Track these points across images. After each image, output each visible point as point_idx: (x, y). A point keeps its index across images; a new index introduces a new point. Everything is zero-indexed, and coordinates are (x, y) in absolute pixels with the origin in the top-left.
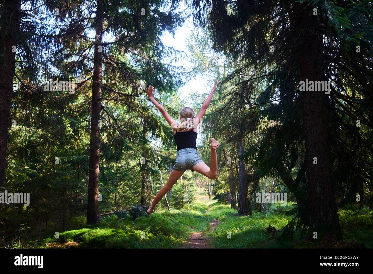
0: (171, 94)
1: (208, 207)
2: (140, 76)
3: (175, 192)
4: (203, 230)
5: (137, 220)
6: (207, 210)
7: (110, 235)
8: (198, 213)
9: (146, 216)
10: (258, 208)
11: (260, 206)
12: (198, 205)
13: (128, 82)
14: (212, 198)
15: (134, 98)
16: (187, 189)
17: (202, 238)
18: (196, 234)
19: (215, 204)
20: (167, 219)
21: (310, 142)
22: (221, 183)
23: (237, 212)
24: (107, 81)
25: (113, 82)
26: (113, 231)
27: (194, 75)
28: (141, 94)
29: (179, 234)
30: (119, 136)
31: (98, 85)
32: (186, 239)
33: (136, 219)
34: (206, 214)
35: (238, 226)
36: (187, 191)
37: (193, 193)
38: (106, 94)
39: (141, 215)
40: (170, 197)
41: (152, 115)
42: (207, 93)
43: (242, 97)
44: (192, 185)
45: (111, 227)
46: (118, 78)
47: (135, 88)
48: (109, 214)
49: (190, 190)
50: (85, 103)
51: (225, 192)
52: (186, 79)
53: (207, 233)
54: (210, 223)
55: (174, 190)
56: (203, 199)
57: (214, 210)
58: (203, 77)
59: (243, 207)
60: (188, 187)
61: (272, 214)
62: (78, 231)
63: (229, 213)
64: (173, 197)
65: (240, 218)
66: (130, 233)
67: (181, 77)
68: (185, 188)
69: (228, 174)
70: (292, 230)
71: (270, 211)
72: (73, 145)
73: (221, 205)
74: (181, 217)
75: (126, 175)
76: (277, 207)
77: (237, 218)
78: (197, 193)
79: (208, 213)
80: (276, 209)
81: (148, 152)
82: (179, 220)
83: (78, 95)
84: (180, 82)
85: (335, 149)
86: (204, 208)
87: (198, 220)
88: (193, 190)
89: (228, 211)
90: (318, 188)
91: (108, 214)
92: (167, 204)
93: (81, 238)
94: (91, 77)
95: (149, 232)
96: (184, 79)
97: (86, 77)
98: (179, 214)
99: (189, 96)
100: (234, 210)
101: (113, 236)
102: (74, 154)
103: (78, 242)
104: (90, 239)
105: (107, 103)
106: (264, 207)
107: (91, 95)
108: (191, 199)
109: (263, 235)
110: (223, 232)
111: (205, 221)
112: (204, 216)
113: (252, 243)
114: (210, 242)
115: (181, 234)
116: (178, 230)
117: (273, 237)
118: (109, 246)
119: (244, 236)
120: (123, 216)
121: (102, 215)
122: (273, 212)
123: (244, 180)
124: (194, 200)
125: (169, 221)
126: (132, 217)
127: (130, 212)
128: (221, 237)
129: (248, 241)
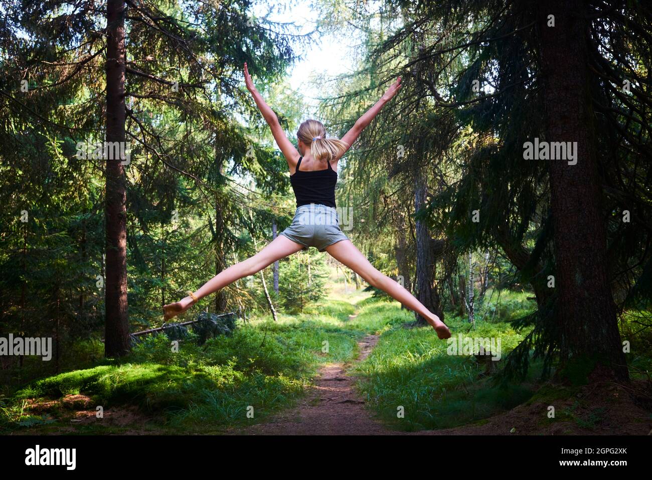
0: (270, 80)
1: (354, 308)
2: (205, 44)
3: (285, 279)
4: (344, 358)
5: (210, 344)
6: (352, 314)
7: (155, 379)
8: (335, 322)
9: (227, 334)
10: (457, 308)
11: (462, 303)
12: (334, 304)
13: (180, 59)
14: (363, 287)
15: (195, 90)
16: (309, 272)
17: (343, 376)
18: (331, 367)
19: (367, 301)
20: (270, 337)
21: (560, 183)
22: (379, 258)
23: (415, 318)
24: (136, 58)
25: (149, 58)
26: (159, 370)
27: (318, 41)
28: (208, 81)
29: (295, 369)
30: (165, 170)
31: (118, 66)
32: (310, 380)
33: (207, 341)
34: (350, 324)
35: (416, 349)
36: (310, 275)
37: (322, 279)
38: (136, 84)
39: (216, 332)
40: (276, 290)
41: (233, 128)
42: (346, 73)
43: (420, 83)
44: (320, 264)
45: (156, 360)
46: (160, 49)
47: (196, 70)
48: (151, 332)
49: (316, 272)
50: (93, 104)
52: (302, 49)
53: (355, 366)
54: (360, 342)
55: (283, 275)
56: (342, 290)
57: (366, 314)
58: (337, 41)
60: (312, 267)
61: (486, 319)
62: (88, 373)
63: (397, 320)
64: (281, 289)
65: (420, 330)
66: (195, 373)
67: (291, 44)
68: (305, 269)
69: (393, 240)
70: (526, 359)
71: (482, 313)
72: (71, 193)
73: (381, 304)
74: (300, 333)
75: (184, 249)
76: (495, 305)
77: (414, 330)
78: (330, 278)
79: (353, 322)
80: (494, 308)
81: (226, 203)
82: (294, 338)
83: (76, 87)
84: (289, 55)
85: (611, 194)
86: (346, 309)
87: (334, 337)
88: (323, 272)
89: (395, 315)
90: (577, 275)
91: (148, 333)
92: (270, 305)
93: (95, 387)
94: (103, 49)
95: (234, 370)
96: (296, 48)
97: (91, 48)
98: (294, 327)
99: (310, 79)
100: (407, 314)
101: (161, 379)
102: (73, 210)
103: (88, 395)
104: (112, 388)
105: (138, 103)
106: (469, 305)
107: (104, 87)
108: (319, 291)
109: (468, 369)
110: (386, 362)
111: (349, 338)
112: (345, 328)
113: (445, 386)
114: (361, 385)
115: (300, 369)
116: (294, 362)
117: (487, 374)
118: (153, 401)
119: (428, 372)
120: (180, 336)
121: (135, 335)
122: (487, 315)
123: (428, 252)
124: (325, 295)
125: (275, 342)
126: (198, 337)
127: (194, 327)
128: (383, 374)
129: (436, 381)
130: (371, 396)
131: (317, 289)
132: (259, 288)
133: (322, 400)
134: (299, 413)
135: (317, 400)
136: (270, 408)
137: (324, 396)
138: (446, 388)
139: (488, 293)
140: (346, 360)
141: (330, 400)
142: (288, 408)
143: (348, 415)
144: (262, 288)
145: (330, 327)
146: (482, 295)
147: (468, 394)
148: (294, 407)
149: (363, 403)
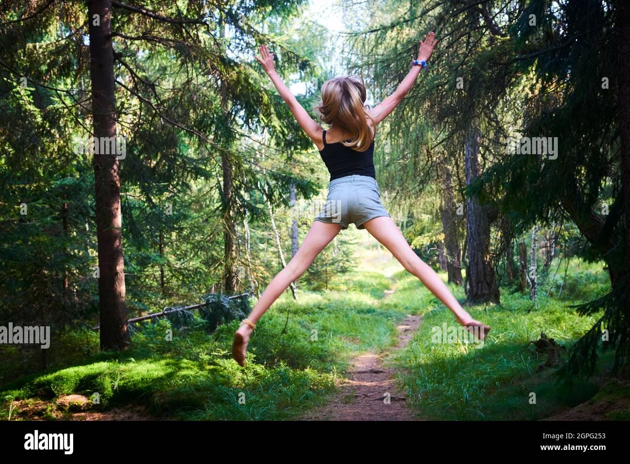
1: (390, 282)
4: (380, 345)
5: (222, 331)
6: (388, 289)
8: (368, 300)
10: (516, 282)
11: (522, 276)
12: (366, 276)
17: (379, 367)
18: (365, 357)
20: (294, 324)
22: (421, 220)
23: (464, 294)
26: (168, 366)
29: (323, 359)
30: (162, 125)
32: (342, 373)
33: (218, 328)
34: (385, 302)
37: (351, 246)
39: (229, 317)
48: (150, 318)
51: (431, 241)
53: (393, 354)
54: (398, 324)
56: (376, 258)
57: (405, 289)
59: (478, 284)
61: (551, 295)
62: (84, 370)
65: (471, 308)
66: (209, 368)
69: (438, 201)
70: (594, 350)
71: (548, 288)
74: (326, 315)
76: (563, 278)
78: (361, 245)
79: (391, 299)
80: (561, 282)
82: (321, 322)
86: (380, 283)
87: (368, 319)
88: (351, 238)
91: (147, 319)
93: (93, 385)
95: (253, 362)
101: (170, 376)
103: (86, 395)
106: (531, 279)
107: (82, 20)
108: (347, 261)
109: (526, 359)
110: (430, 350)
111: (385, 320)
112: (381, 308)
113: (499, 379)
114: (401, 378)
115: (329, 359)
116: (322, 351)
117: (549, 365)
118: (162, 400)
119: (480, 362)
120: (185, 322)
121: (132, 322)
122: (553, 290)
123: (480, 216)
124: (354, 265)
125: (299, 327)
126: (206, 322)
127: (201, 311)
128: (427, 365)
129: (489, 374)
130: (414, 391)
131: (345, 259)
132: (274, 259)
133: (356, 397)
134: (331, 412)
135: (351, 397)
136: (298, 407)
137: (358, 391)
138: (500, 381)
139: (554, 263)
140: (383, 348)
141: (366, 396)
142: (319, 406)
143: (388, 414)
144: (277, 259)
145: (362, 307)
146: (547, 265)
147: (526, 389)
148: (325, 405)
149: (404, 399)
